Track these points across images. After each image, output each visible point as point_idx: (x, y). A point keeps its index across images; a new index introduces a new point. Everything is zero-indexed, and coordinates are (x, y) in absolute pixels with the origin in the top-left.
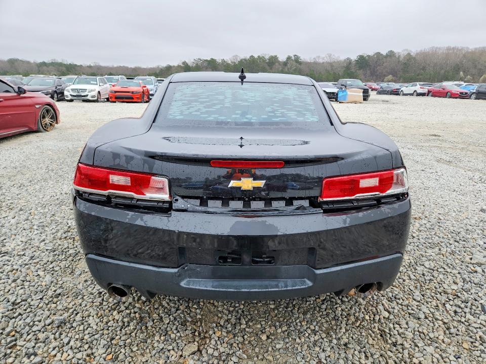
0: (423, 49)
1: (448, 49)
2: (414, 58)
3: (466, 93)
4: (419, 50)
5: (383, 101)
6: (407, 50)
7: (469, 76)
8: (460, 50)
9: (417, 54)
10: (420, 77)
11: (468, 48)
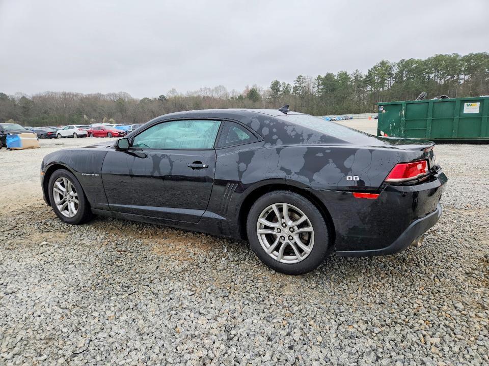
0: (38, 93)
1: (64, 94)
2: (33, 102)
3: (123, 132)
4: (34, 94)
5: (56, 144)
6: (21, 93)
7: (93, 119)
8: (76, 96)
9: (34, 98)
10: (46, 120)
11: (82, 94)
